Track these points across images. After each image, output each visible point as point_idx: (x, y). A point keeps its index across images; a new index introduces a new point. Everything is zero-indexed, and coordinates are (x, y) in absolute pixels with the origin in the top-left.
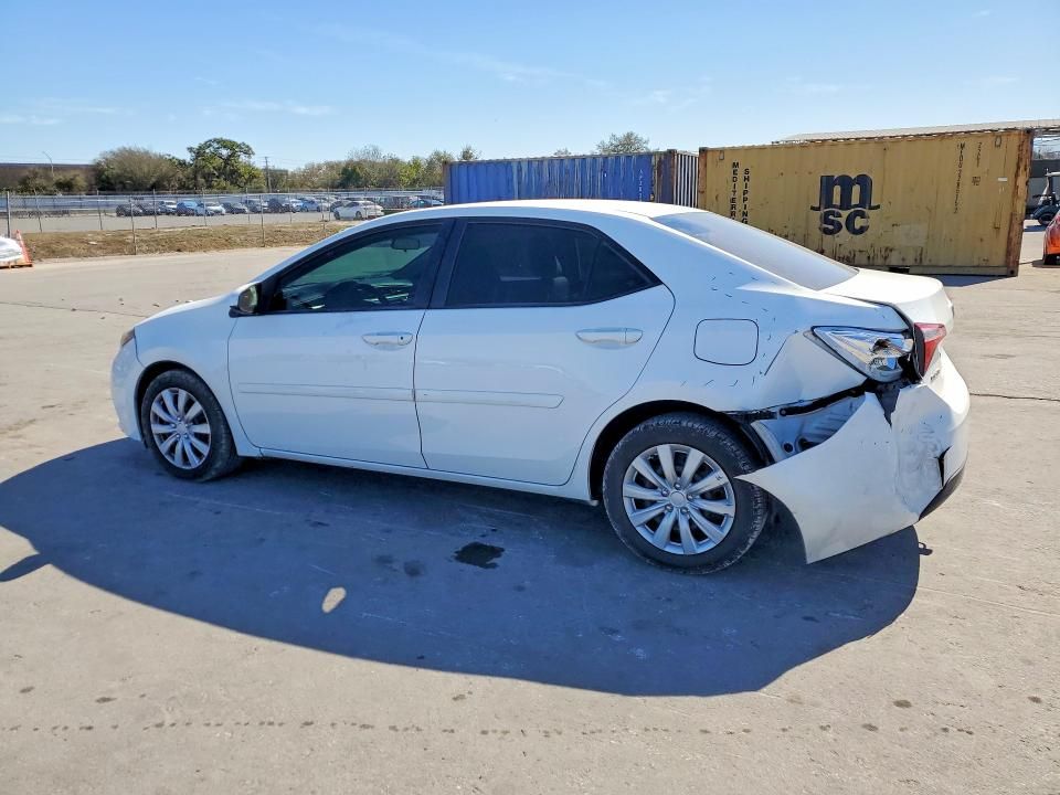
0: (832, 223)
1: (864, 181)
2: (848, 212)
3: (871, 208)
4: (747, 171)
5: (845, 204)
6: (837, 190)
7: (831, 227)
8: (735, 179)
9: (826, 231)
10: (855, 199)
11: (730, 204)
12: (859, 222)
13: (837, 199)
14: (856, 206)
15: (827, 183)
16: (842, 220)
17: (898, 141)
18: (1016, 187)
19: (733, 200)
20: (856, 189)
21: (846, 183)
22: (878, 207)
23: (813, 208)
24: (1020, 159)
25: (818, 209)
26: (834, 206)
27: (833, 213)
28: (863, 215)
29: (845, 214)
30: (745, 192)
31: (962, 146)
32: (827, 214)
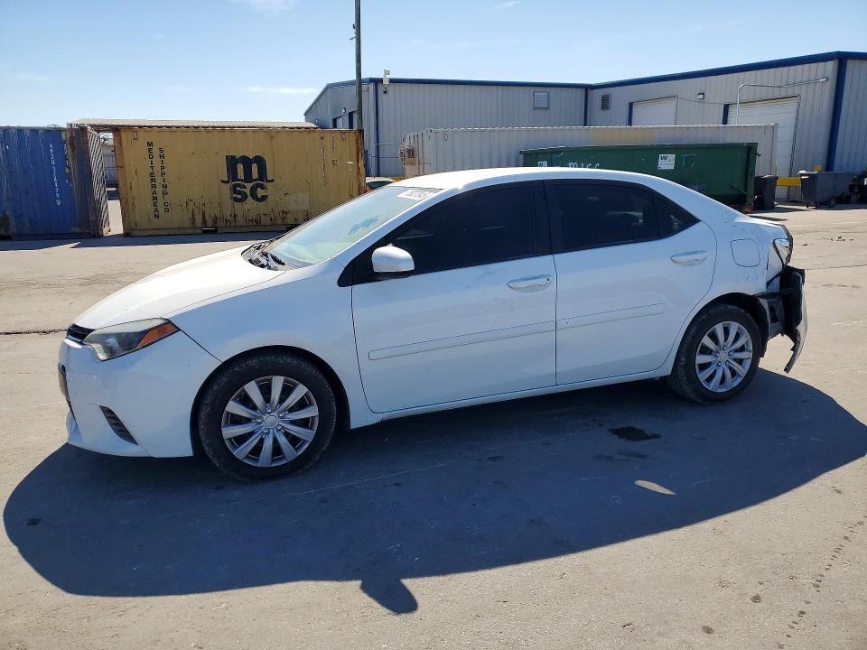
0: (239, 193)
1: (260, 161)
2: (252, 184)
3: (268, 181)
4: (161, 150)
5: (248, 178)
6: (240, 167)
7: (239, 196)
8: (151, 157)
9: (236, 200)
10: (255, 174)
11: (149, 178)
12: (260, 192)
13: (241, 174)
14: (255, 180)
15: (232, 162)
16: (248, 191)
17: (279, 132)
18: (359, 169)
19: (152, 174)
20: (255, 167)
21: (246, 161)
22: (273, 181)
23: (223, 182)
24: (358, 149)
25: (227, 182)
26: (241, 180)
27: (239, 185)
28: (263, 187)
29: (249, 186)
30: (162, 168)
31: (322, 138)
32: (235, 186)
